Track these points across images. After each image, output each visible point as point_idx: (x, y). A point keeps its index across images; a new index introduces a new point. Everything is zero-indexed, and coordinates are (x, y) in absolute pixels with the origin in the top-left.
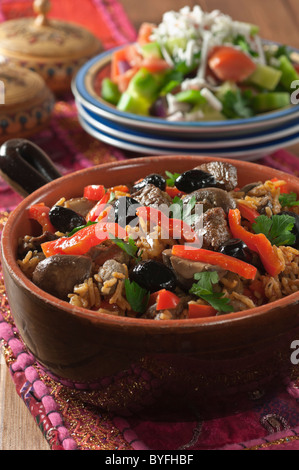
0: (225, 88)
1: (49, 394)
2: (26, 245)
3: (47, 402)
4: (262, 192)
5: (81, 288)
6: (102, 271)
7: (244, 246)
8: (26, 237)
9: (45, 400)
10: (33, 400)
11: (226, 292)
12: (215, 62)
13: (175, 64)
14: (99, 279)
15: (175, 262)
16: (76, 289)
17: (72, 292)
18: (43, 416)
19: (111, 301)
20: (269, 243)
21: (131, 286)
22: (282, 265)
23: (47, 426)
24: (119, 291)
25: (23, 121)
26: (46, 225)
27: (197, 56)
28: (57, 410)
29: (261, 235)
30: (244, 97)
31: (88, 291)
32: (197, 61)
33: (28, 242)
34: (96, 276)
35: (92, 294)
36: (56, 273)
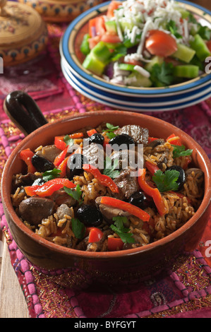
0: (155, 61)
1: (29, 270)
2: (17, 182)
3: (27, 275)
4: (163, 150)
5: (46, 222)
6: (59, 211)
7: (145, 198)
8: (17, 175)
9: (26, 274)
10: (20, 273)
11: (131, 228)
12: (150, 43)
13: (124, 39)
14: (56, 218)
15: (102, 209)
16: (43, 222)
17: (41, 223)
18: (25, 286)
19: (63, 232)
20: (160, 195)
21: (75, 222)
22: (167, 210)
23: (27, 293)
24: (68, 225)
25: (26, 52)
26: (30, 167)
27: (138, 37)
28: (34, 282)
29: (156, 189)
30: (167, 67)
31: (50, 224)
32: (138, 40)
33: (18, 179)
34: (55, 214)
35: (52, 226)
36: (32, 210)
